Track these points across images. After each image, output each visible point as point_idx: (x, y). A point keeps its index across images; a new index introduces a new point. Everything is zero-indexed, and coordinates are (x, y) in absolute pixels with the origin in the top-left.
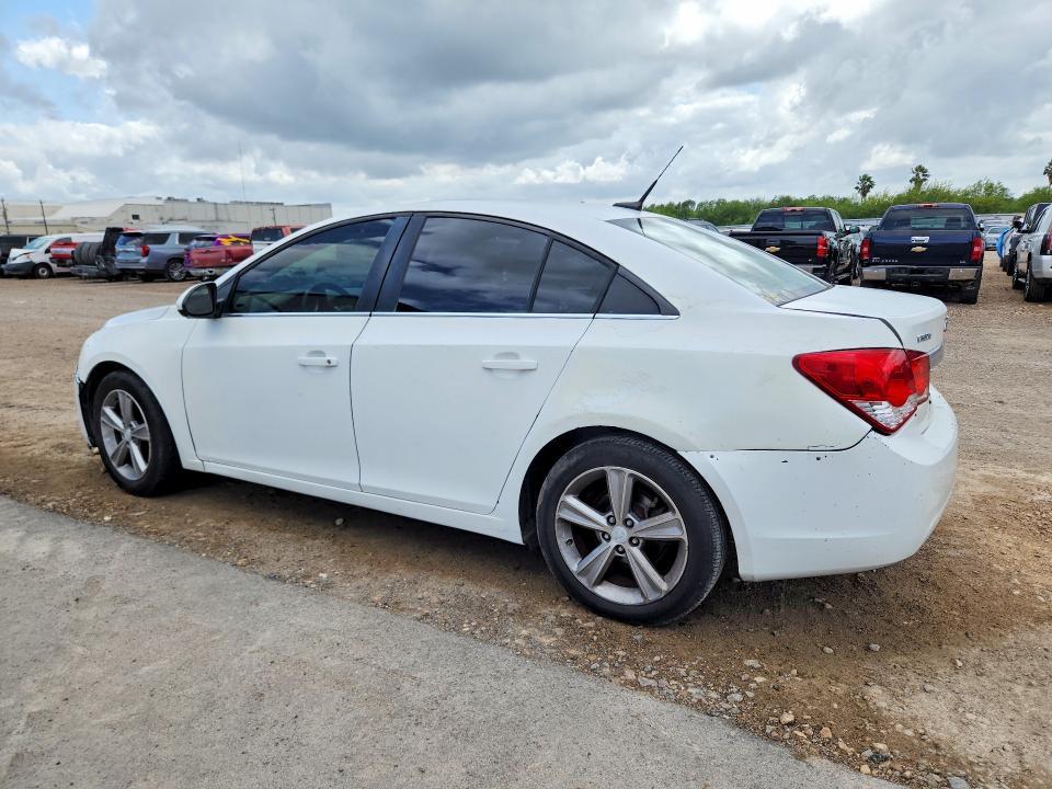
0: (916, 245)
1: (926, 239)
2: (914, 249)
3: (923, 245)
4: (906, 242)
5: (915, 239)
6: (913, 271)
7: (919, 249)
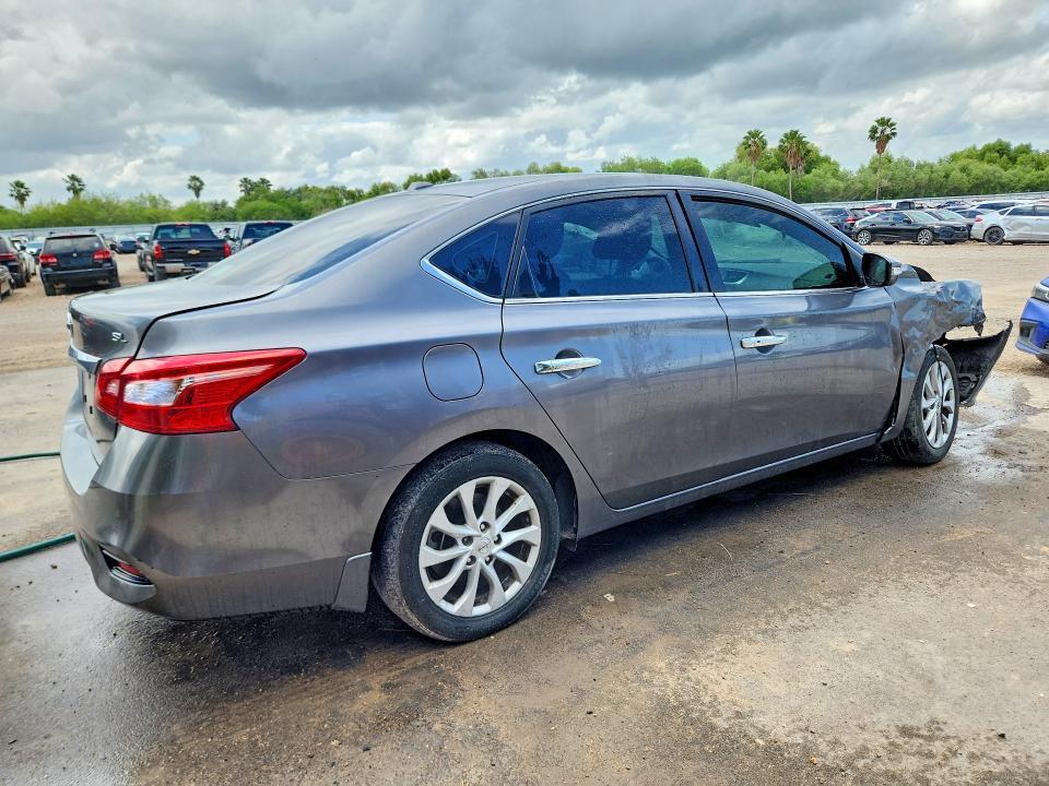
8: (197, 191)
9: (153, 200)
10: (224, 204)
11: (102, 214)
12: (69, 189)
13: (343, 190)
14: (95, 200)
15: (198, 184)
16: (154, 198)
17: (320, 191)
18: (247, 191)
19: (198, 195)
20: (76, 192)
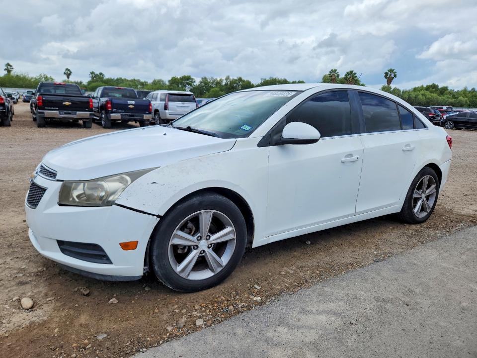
0: (130, 105)
1: (133, 102)
2: (129, 106)
3: (133, 105)
4: (126, 103)
5: (129, 102)
6: (130, 116)
7: (131, 106)
8: (68, 75)
9: (46, 78)
10: (81, 83)
11: (21, 83)
12: (5, 70)
13: (138, 81)
14: (17, 76)
15: (69, 72)
16: (47, 77)
17: (128, 81)
18: (93, 78)
19: (68, 77)
20: (9, 71)
